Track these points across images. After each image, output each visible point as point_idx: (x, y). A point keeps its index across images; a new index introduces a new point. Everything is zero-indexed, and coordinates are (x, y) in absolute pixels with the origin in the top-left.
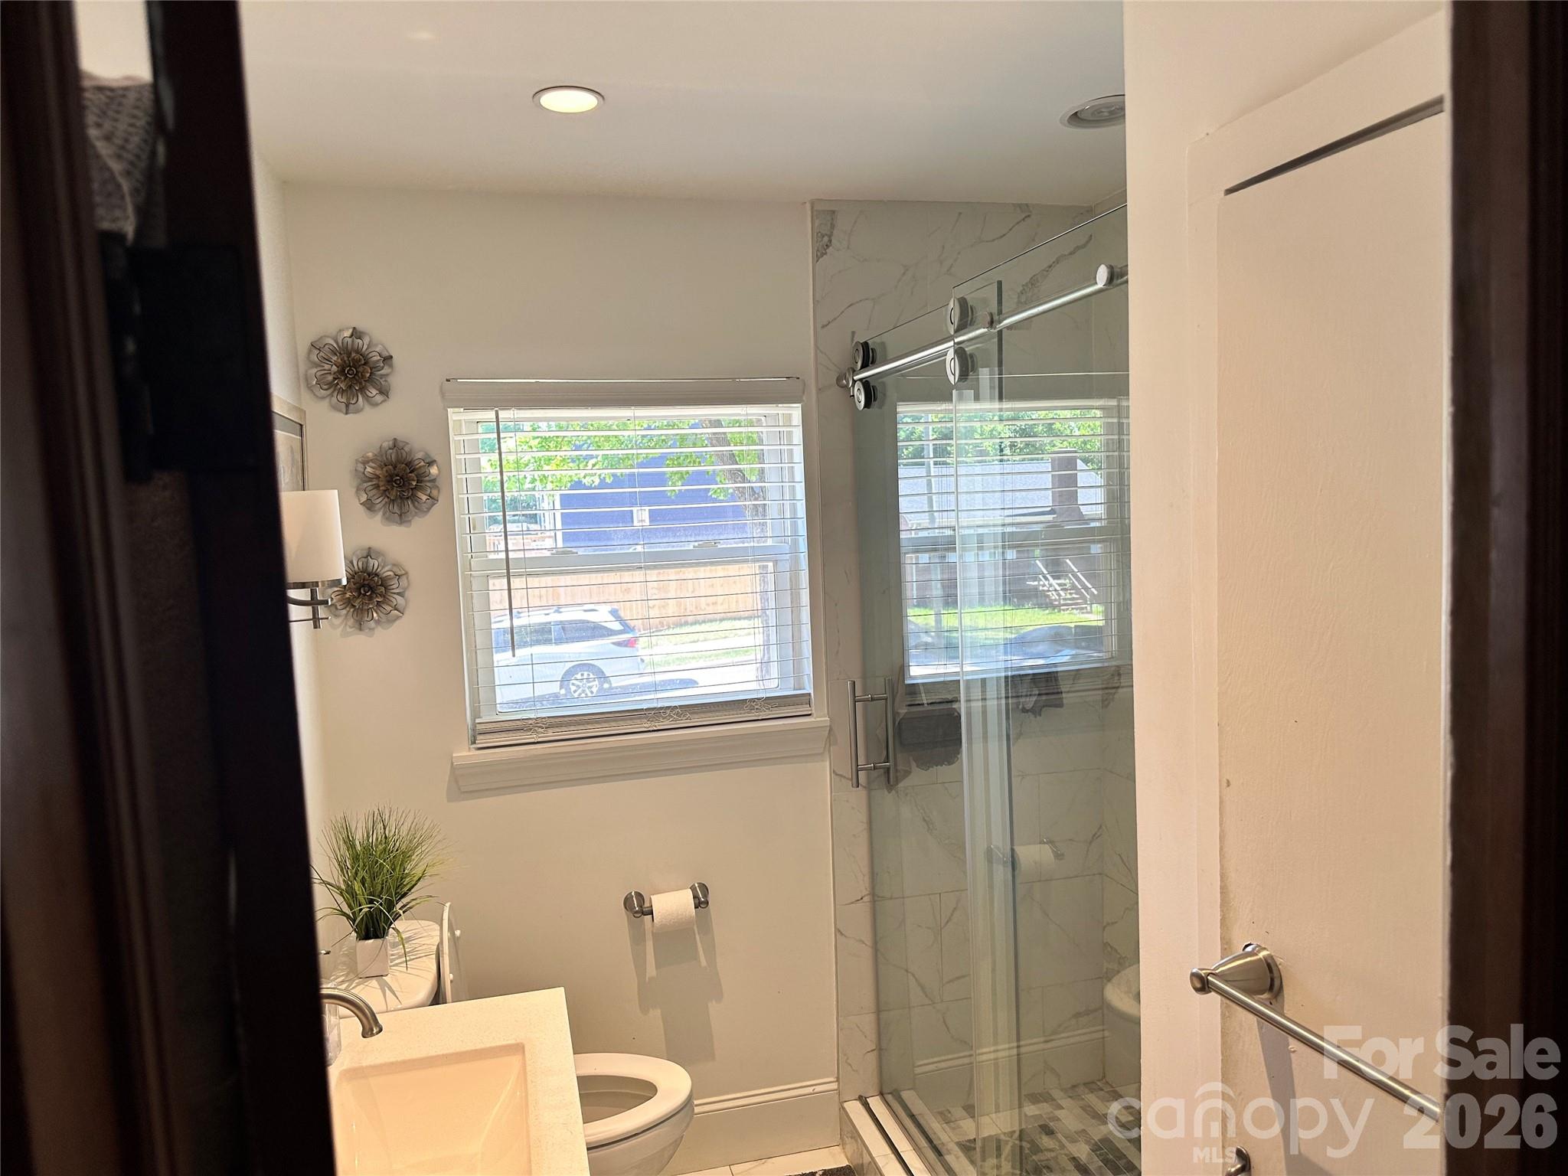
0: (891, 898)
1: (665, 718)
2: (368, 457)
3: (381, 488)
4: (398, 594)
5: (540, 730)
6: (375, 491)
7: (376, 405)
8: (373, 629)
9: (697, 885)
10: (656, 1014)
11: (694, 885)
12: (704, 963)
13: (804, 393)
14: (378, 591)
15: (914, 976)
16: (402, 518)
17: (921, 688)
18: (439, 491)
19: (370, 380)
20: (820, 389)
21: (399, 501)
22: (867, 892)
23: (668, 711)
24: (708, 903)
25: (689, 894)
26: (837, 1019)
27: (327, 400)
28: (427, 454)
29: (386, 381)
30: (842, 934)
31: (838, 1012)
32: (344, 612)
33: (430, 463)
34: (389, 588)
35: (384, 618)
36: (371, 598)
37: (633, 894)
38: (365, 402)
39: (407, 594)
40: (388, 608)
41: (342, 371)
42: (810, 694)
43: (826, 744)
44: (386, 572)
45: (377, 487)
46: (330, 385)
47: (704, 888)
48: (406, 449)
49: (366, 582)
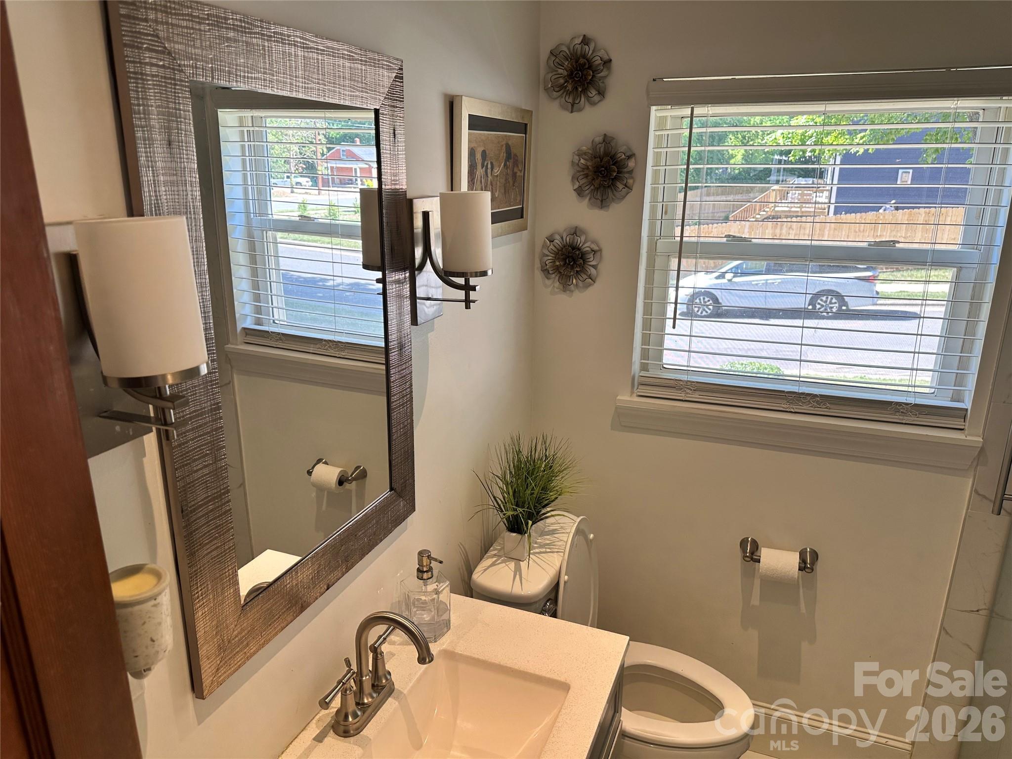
1: (804, 403)
2: (581, 150)
3: (589, 178)
4: (593, 266)
5: (688, 391)
6: (584, 181)
7: (593, 104)
8: (573, 291)
9: (808, 550)
10: (754, 633)
11: (805, 550)
14: (578, 263)
16: (603, 203)
18: (634, 182)
19: (592, 82)
21: (602, 189)
22: (986, 608)
23: (809, 398)
24: (813, 570)
25: (796, 556)
27: (558, 99)
28: (630, 149)
29: (603, 82)
30: (947, 633)
32: (553, 276)
33: (629, 157)
34: (588, 260)
35: (581, 284)
36: (572, 268)
37: (749, 539)
38: (586, 101)
39: (599, 267)
40: (585, 277)
41: (571, 75)
42: (966, 410)
44: (586, 247)
45: (586, 176)
46: (562, 87)
47: (815, 555)
48: (613, 144)
49: (570, 255)
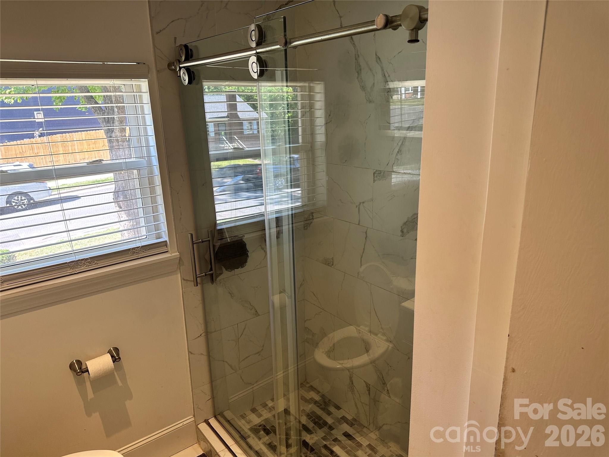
0: (215, 331)
1: (81, 265)
9: (112, 349)
10: (96, 416)
11: (110, 349)
12: (120, 384)
13: (149, 73)
15: (227, 362)
17: (225, 230)
20: (158, 71)
22: (204, 332)
23: (83, 262)
24: (120, 359)
25: (108, 356)
26: (192, 390)
30: (192, 353)
31: (192, 388)
37: (74, 361)
42: (166, 241)
43: (178, 266)
47: (116, 350)
